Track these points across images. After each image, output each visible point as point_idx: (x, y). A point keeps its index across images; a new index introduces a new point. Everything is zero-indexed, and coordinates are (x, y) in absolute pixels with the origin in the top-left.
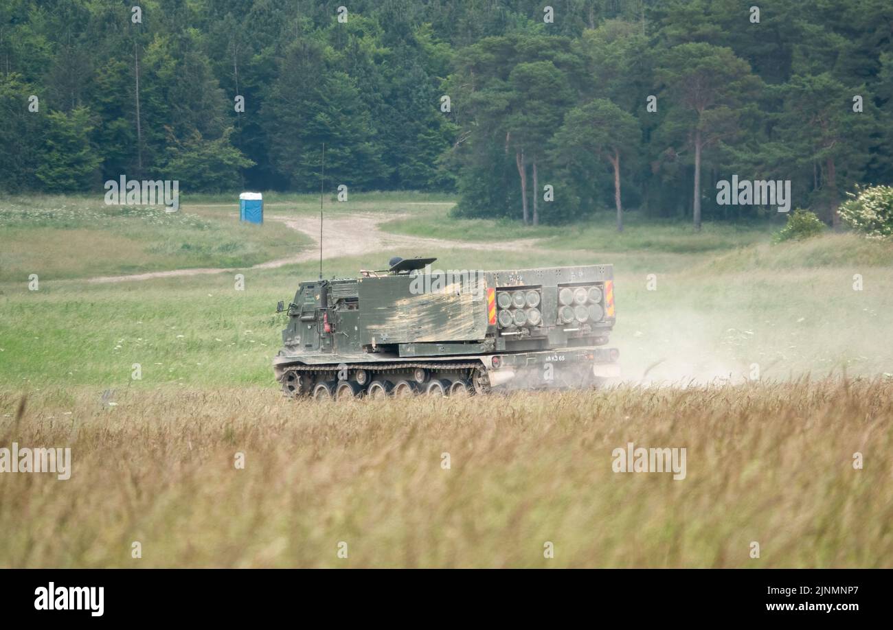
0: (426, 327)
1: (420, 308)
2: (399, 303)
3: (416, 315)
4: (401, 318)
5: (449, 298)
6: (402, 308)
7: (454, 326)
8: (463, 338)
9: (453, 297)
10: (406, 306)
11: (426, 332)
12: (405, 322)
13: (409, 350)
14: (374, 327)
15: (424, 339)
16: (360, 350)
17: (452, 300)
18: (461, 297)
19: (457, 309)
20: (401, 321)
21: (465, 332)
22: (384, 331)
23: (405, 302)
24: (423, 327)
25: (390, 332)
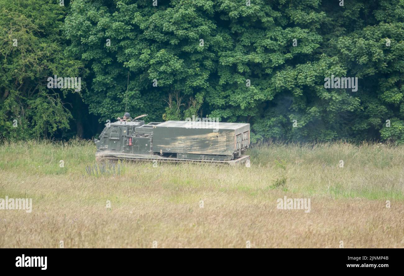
0: (195, 148)
1: (192, 140)
2: (179, 138)
3: (190, 143)
4: (179, 143)
5: (211, 138)
6: (181, 140)
7: (213, 149)
8: (218, 154)
9: (214, 138)
10: (183, 139)
11: (195, 150)
12: (182, 145)
13: (183, 156)
14: (162, 146)
15: (193, 153)
16: (148, 153)
17: (213, 139)
18: (219, 138)
19: (215, 142)
20: (179, 145)
21: (220, 152)
22: (169, 148)
23: (183, 138)
24: (193, 148)
25: (172, 148)
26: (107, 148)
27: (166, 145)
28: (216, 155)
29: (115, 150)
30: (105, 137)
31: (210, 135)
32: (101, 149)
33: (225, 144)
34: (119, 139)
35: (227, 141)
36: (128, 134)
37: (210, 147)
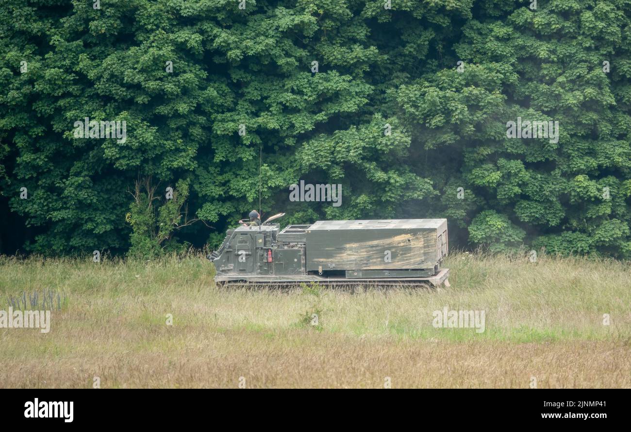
0: (375, 260)
1: (370, 249)
2: (348, 246)
3: (365, 253)
4: (349, 255)
5: (399, 243)
6: (351, 249)
7: (404, 260)
8: (412, 267)
9: (404, 242)
10: (355, 248)
11: (374, 263)
12: (353, 258)
13: (356, 274)
14: (322, 260)
15: (372, 268)
16: (299, 273)
17: (402, 244)
18: (412, 243)
19: (407, 250)
20: (349, 257)
21: (414, 264)
22: (332, 262)
23: (354, 246)
24: (371, 261)
25: (338, 263)
26: (232, 268)
27: (328, 258)
28: (407, 270)
29: (245, 270)
30: (227, 252)
31: (398, 239)
32: (223, 271)
33: (422, 251)
34: (250, 253)
35: (425, 247)
36: (265, 244)
37: (398, 258)
